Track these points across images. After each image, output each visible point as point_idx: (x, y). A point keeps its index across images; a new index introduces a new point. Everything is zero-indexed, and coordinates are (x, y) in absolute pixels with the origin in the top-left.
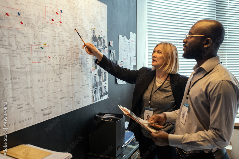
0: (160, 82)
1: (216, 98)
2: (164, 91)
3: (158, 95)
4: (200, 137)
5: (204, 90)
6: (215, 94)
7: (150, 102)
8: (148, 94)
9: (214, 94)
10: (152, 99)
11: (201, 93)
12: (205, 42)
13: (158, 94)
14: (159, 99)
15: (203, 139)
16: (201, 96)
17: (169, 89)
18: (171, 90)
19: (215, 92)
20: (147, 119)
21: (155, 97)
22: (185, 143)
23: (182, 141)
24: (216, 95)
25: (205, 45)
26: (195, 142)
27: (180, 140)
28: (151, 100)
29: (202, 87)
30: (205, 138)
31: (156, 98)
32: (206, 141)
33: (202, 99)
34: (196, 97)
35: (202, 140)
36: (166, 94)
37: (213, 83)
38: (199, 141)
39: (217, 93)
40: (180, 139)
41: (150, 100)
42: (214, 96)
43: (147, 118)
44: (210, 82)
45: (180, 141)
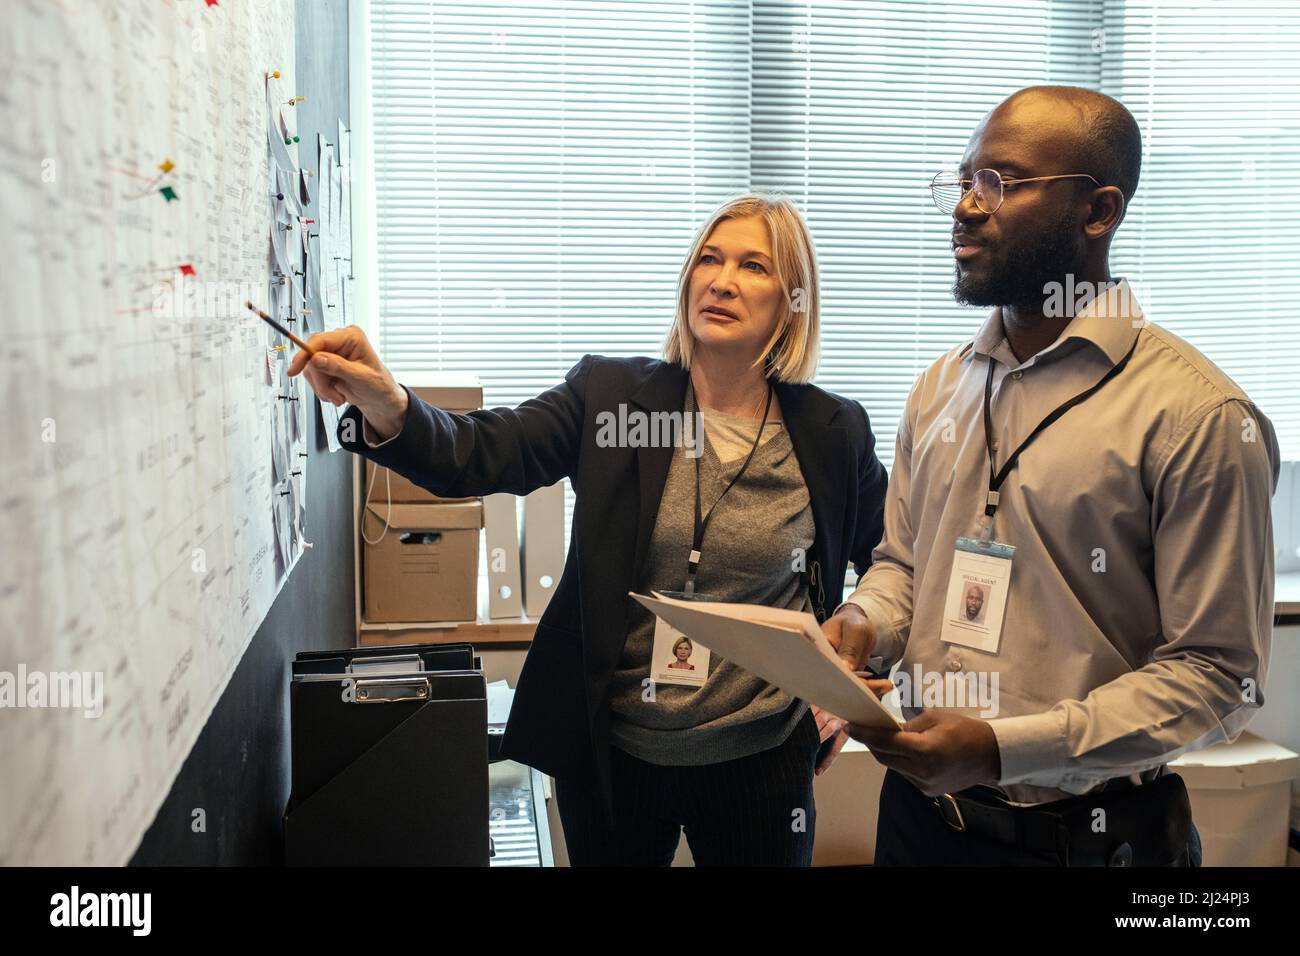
0: (736, 432)
1: (1209, 492)
2: (769, 485)
3: (739, 515)
4: (1152, 707)
5: (1132, 460)
6: (1202, 476)
7: (695, 557)
8: (679, 509)
9: (1197, 474)
10: (712, 537)
11: (1114, 472)
12: (1089, 207)
13: (738, 506)
14: (753, 532)
15: (1172, 711)
16: (1114, 487)
17: (791, 470)
18: (798, 475)
19: (1203, 462)
20: (674, 660)
21: (723, 525)
22: (1091, 754)
23: (1071, 744)
24: (1208, 478)
25: (1091, 221)
26: (1141, 735)
27: (1061, 739)
28: (705, 544)
29: (1110, 444)
30: (1177, 708)
31: (733, 529)
32: (1186, 721)
33: (1119, 508)
34: (1083, 500)
35: (1167, 717)
36: (781, 501)
37: (1182, 417)
38: (1156, 728)
39: (1214, 469)
40: (1060, 735)
41: (697, 547)
42: (1195, 485)
43: (675, 653)
44: (1163, 412)
45: (1060, 744)
